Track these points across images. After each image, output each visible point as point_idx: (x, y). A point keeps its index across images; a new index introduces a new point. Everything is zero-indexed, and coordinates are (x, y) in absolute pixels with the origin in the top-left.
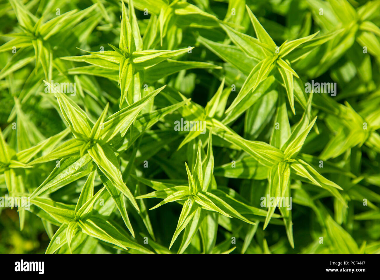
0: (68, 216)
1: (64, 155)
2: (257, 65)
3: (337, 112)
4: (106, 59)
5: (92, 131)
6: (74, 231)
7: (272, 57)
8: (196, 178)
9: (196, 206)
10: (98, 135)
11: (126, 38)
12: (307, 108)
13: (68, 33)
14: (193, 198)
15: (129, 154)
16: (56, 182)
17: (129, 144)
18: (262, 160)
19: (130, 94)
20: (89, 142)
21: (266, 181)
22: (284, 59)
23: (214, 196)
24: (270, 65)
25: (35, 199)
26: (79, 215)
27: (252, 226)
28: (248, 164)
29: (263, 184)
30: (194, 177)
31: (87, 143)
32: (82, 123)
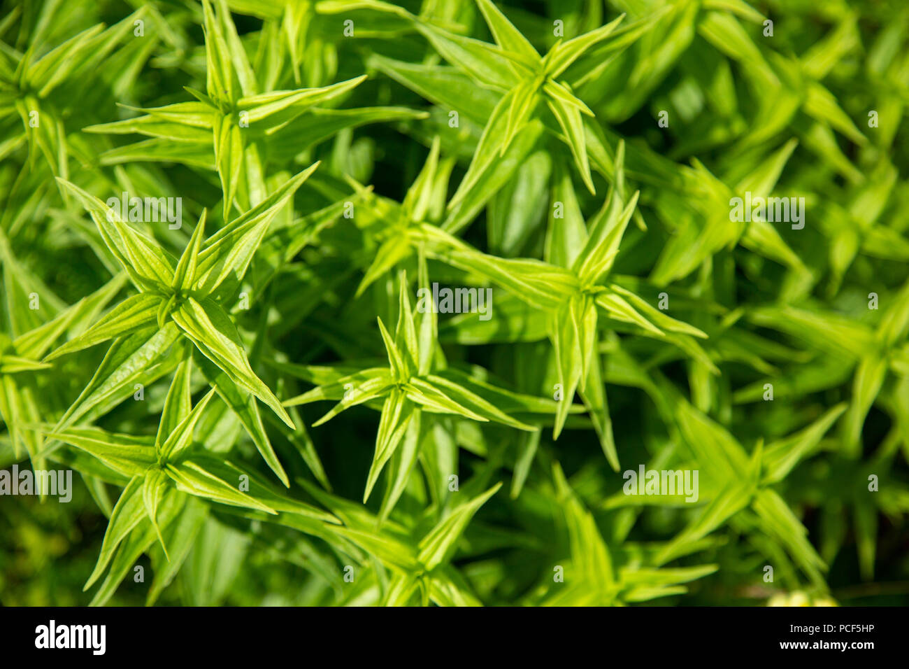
0: (144, 458)
1: (121, 330)
2: (503, 100)
3: (676, 183)
4: (183, 121)
5: (176, 274)
6: (159, 488)
7: (532, 80)
8: (403, 347)
9: (410, 406)
10: (191, 278)
11: (220, 73)
12: (615, 179)
13: (90, 79)
14: (403, 390)
15: (254, 317)
16: (110, 391)
17: (254, 294)
18: (535, 297)
19: (242, 192)
20: (174, 297)
21: (547, 342)
22: (558, 80)
23: (445, 382)
24: (530, 95)
25: (67, 432)
26: (166, 455)
27: (529, 434)
28: (507, 310)
29: (541, 350)
30: (398, 347)
31: (168, 299)
32: (153, 257)
